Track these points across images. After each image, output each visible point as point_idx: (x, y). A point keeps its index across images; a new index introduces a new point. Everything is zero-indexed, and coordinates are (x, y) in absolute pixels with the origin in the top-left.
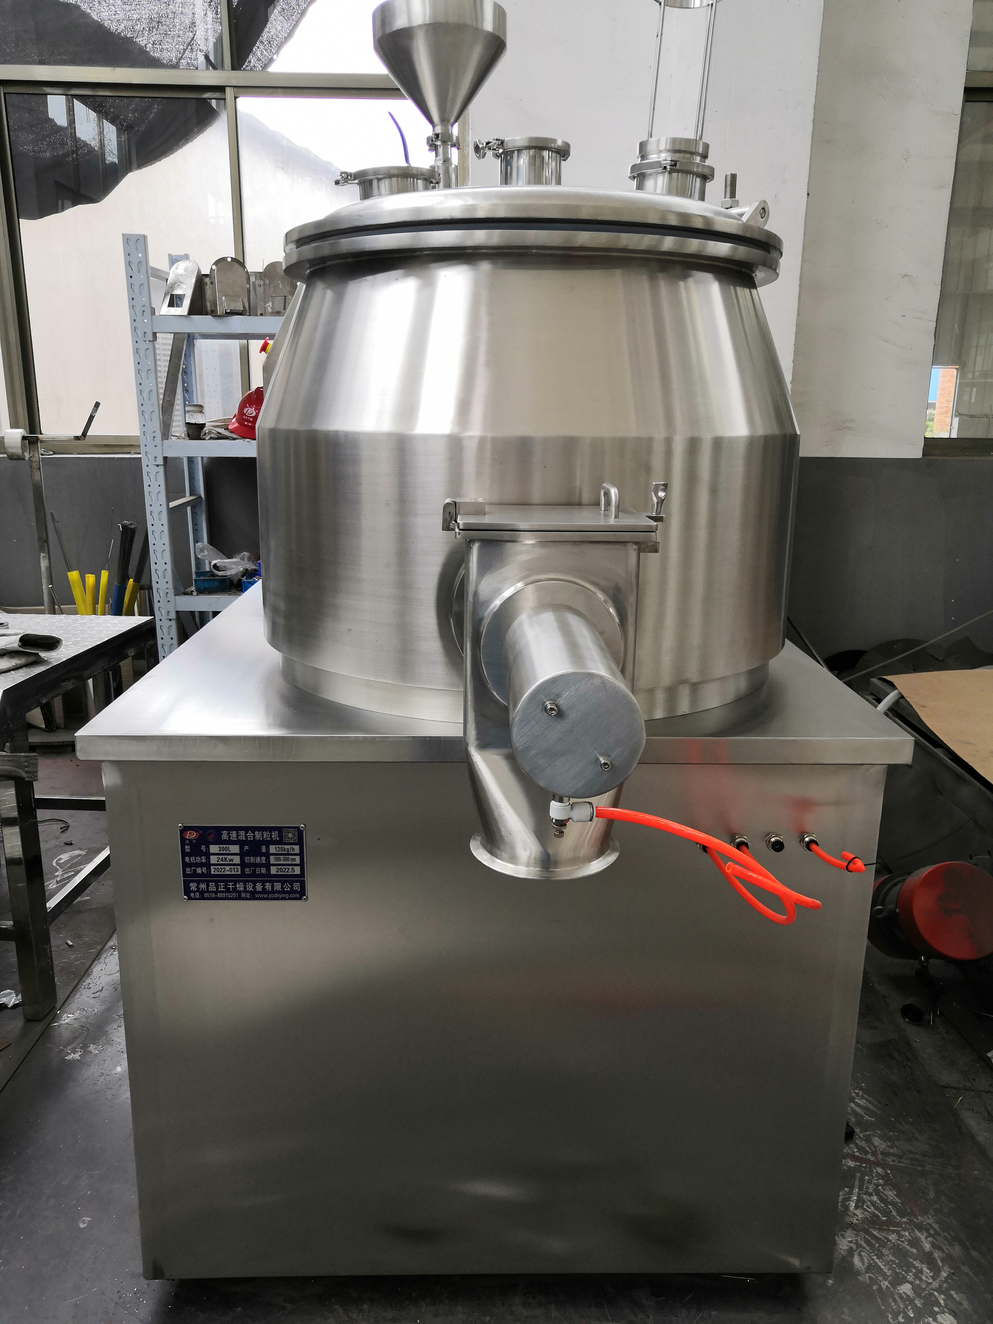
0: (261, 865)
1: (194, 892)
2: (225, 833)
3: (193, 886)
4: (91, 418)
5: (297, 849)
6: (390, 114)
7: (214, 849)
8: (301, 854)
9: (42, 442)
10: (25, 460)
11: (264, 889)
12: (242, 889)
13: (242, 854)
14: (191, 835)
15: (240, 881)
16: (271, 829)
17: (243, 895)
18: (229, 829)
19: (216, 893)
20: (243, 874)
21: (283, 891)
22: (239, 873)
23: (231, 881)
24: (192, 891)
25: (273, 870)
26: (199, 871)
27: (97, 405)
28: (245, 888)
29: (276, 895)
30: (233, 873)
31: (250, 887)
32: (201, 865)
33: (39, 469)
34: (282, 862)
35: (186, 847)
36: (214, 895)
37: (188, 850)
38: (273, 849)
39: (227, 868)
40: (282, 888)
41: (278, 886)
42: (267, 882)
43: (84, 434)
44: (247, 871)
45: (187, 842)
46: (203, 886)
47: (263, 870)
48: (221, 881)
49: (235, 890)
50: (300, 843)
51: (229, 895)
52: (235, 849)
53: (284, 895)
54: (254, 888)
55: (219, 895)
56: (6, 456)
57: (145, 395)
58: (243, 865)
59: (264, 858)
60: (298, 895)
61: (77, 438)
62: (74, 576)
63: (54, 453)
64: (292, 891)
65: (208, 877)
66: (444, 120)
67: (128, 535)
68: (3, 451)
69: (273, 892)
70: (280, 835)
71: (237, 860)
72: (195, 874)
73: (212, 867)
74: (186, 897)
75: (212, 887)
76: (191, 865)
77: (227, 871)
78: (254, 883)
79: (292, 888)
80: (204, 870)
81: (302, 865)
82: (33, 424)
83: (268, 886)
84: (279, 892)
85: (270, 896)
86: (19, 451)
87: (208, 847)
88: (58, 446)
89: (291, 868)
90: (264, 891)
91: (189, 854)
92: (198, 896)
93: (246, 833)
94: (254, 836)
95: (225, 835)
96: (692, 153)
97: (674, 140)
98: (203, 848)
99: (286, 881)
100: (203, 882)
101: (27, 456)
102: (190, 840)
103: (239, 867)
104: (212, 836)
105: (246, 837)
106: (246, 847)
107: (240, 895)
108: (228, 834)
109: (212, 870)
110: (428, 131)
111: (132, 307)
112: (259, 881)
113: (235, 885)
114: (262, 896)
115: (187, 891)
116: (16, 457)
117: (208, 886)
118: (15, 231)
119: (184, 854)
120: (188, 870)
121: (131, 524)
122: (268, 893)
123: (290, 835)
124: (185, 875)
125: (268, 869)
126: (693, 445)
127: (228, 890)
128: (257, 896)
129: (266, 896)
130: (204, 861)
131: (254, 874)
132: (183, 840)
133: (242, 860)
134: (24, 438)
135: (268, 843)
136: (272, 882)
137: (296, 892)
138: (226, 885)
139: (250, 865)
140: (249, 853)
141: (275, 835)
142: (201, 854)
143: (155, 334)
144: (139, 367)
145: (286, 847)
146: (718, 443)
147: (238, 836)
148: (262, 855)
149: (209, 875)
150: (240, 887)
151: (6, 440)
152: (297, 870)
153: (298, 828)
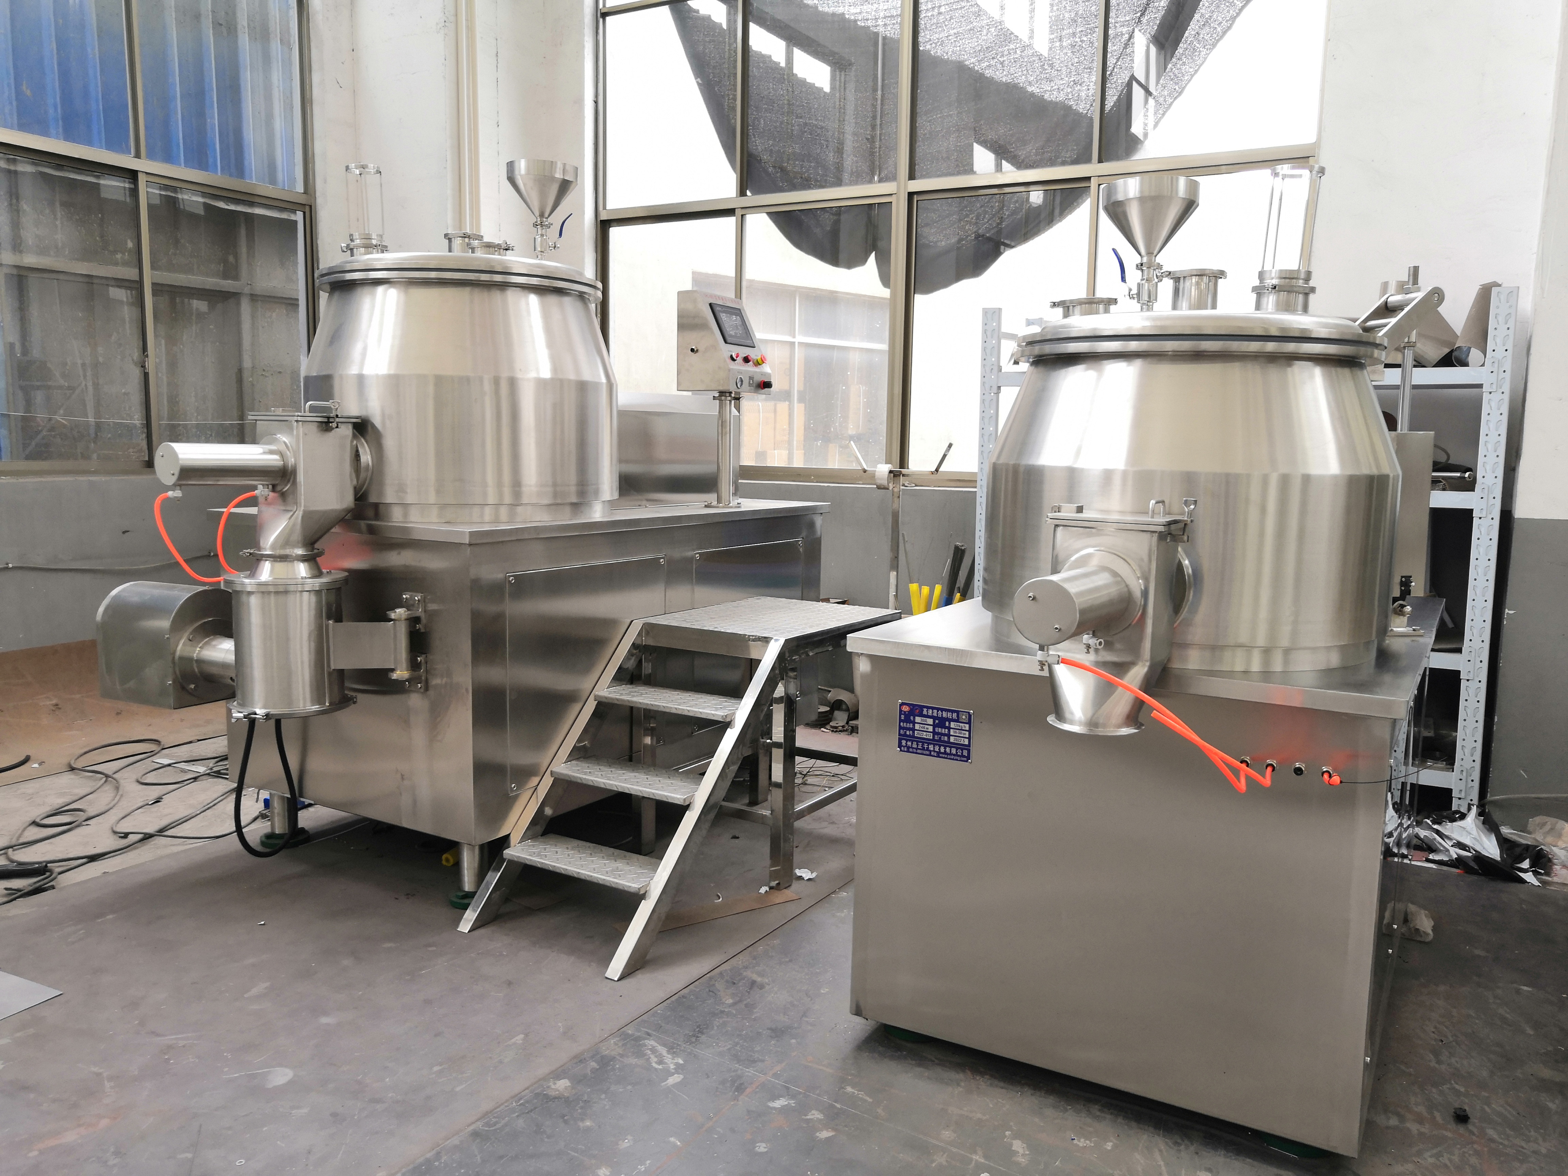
0: (945, 735)
1: (904, 747)
2: (925, 710)
3: (904, 742)
4: (945, 456)
5: (967, 726)
6: (1114, 250)
7: (918, 719)
8: (969, 731)
9: (903, 475)
10: (888, 489)
11: (945, 751)
12: (932, 749)
13: (934, 726)
14: (906, 709)
15: (931, 744)
16: (953, 711)
17: (932, 753)
18: (928, 708)
19: (917, 749)
20: (934, 739)
21: (956, 755)
22: (931, 738)
23: (926, 743)
24: (903, 746)
25: (952, 739)
26: (908, 733)
27: (950, 446)
28: (934, 749)
29: (952, 757)
30: (928, 737)
31: (937, 749)
32: (909, 729)
33: (899, 497)
34: (957, 735)
35: (902, 716)
36: (915, 751)
37: (903, 718)
38: (953, 725)
39: (925, 733)
40: (957, 753)
41: (954, 751)
42: (947, 746)
43: (937, 470)
44: (936, 737)
45: (903, 713)
46: (909, 743)
47: (946, 738)
48: (920, 742)
49: (928, 749)
50: (969, 723)
51: (925, 752)
52: (930, 721)
53: (957, 758)
54: (939, 749)
55: (919, 751)
56: (875, 486)
57: (986, 438)
58: (934, 733)
59: (947, 730)
60: (965, 759)
61: (932, 473)
62: (914, 587)
63: (916, 486)
64: (962, 756)
65: (913, 738)
66: (1149, 253)
67: (959, 555)
68: (873, 482)
69: (951, 754)
70: (958, 716)
71: (931, 729)
72: (905, 735)
73: (916, 731)
74: (899, 749)
75: (915, 746)
76: (904, 728)
77: (924, 735)
78: (940, 746)
79: (962, 753)
80: (911, 732)
81: (969, 738)
82: (903, 461)
83: (948, 750)
84: (954, 755)
85: (949, 757)
86: (885, 483)
87: (914, 718)
88: (920, 479)
89: (963, 739)
90: (945, 753)
91: (903, 721)
92: (906, 750)
93: (938, 712)
94: (942, 715)
95: (925, 712)
96: (1297, 278)
97: (1281, 271)
98: (912, 718)
99: (959, 748)
100: (910, 740)
101: (891, 486)
102: (905, 712)
103: (932, 734)
104: (918, 711)
105: (937, 714)
106: (937, 721)
107: (930, 753)
108: (927, 711)
109: (916, 733)
110: (1138, 259)
111: (983, 366)
112: (943, 746)
113: (928, 745)
114: (943, 756)
115: (900, 746)
116: (882, 487)
117: (912, 744)
118: (910, 303)
119: (901, 721)
120: (902, 731)
121: (962, 546)
122: (948, 754)
123: (964, 717)
124: (900, 735)
125: (949, 738)
126: (1285, 481)
127: (923, 749)
128: (941, 755)
129: (946, 756)
130: (911, 726)
131: (940, 740)
132: (901, 711)
133: (934, 729)
134: (891, 472)
135: (950, 720)
136: (951, 747)
137: (964, 756)
138: (923, 745)
139: (938, 734)
140: (938, 726)
141: (955, 715)
142: (910, 722)
143: (999, 388)
144: (984, 414)
145: (961, 724)
146: (1307, 479)
147: (932, 713)
148: (946, 728)
149: (913, 736)
150: (931, 747)
151: (876, 474)
152: (966, 742)
153: (969, 713)
